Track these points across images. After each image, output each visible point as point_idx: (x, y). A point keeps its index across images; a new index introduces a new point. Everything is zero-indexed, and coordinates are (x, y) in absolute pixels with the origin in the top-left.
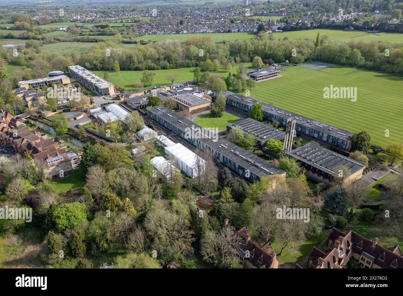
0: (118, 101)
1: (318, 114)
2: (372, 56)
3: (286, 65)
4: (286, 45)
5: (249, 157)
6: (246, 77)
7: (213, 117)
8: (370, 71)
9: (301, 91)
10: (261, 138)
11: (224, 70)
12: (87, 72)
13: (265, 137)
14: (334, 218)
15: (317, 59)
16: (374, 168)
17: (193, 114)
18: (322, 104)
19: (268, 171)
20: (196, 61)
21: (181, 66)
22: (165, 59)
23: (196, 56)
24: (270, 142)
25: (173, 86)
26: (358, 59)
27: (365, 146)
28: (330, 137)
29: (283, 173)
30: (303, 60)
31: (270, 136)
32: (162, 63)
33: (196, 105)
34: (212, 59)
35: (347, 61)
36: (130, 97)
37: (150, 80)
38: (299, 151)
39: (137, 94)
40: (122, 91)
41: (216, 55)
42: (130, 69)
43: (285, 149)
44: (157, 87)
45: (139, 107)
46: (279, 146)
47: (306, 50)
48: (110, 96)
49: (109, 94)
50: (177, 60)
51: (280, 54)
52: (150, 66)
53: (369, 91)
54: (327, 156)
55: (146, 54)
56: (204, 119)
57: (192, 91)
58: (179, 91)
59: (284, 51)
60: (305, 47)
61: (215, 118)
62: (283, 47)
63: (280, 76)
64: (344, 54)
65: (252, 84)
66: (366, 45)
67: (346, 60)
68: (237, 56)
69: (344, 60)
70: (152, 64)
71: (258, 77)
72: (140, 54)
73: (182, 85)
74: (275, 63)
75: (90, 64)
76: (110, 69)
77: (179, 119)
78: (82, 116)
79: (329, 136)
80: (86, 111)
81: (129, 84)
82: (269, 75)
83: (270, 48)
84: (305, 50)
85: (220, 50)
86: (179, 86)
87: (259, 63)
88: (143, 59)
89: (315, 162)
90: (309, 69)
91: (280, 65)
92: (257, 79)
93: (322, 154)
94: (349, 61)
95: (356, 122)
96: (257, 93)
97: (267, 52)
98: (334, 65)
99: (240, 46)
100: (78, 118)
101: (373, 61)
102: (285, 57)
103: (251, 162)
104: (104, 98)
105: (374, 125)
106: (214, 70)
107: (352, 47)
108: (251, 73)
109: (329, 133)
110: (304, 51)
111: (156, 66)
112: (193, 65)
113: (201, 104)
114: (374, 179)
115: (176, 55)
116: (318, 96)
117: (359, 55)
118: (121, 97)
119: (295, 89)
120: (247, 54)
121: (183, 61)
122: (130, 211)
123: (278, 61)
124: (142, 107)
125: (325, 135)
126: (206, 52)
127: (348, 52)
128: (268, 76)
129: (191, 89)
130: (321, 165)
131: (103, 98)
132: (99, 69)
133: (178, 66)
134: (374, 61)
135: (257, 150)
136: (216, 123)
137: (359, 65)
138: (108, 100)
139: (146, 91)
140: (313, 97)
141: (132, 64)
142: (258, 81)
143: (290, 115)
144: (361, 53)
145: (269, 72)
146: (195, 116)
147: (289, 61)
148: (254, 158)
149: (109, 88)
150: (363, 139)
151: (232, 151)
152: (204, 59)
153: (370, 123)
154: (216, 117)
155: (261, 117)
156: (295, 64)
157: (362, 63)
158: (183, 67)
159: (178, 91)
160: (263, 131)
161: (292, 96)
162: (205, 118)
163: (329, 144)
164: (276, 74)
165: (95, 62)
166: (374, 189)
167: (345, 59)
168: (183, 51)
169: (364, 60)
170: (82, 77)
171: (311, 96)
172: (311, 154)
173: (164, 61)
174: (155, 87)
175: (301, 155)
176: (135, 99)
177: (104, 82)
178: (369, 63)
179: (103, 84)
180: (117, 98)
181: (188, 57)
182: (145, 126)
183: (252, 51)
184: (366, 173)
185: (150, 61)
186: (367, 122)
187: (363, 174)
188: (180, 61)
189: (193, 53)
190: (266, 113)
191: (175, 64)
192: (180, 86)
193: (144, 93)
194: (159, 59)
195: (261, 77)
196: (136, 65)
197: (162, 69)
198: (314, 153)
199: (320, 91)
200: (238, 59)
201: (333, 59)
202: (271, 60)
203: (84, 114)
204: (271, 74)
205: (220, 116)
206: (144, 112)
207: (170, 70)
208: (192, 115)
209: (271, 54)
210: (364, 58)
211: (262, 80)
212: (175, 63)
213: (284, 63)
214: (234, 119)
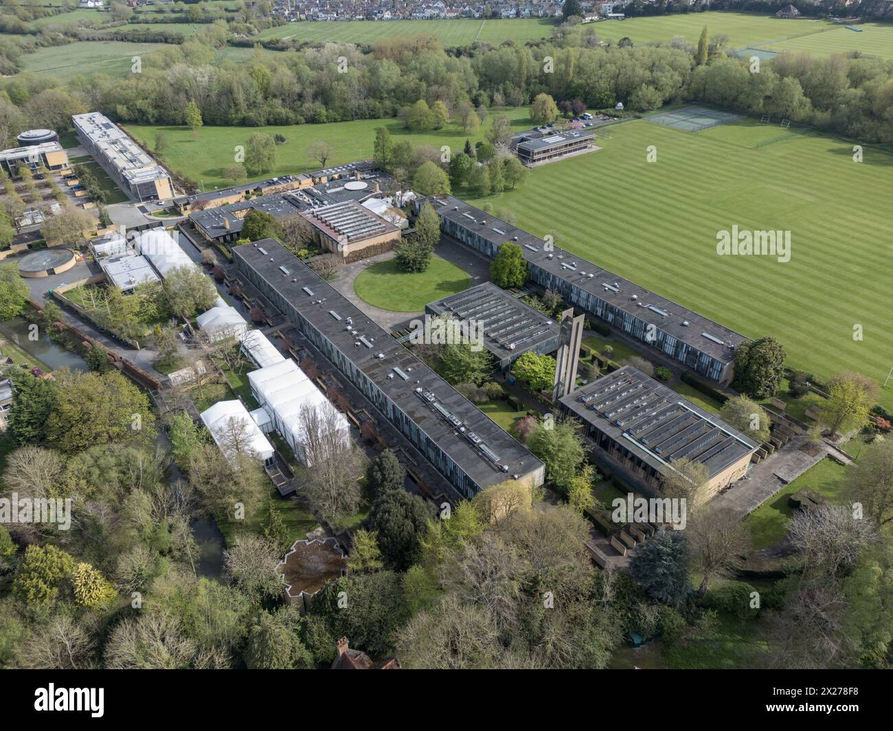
0: (175, 218)
1: (668, 265)
2: (831, 97)
3: (615, 116)
4: (619, 63)
5: (459, 409)
6: (505, 153)
7: (404, 271)
8: (820, 135)
9: (639, 194)
10: (503, 347)
11: (460, 129)
12: (115, 132)
13: (512, 346)
14: (649, 615)
15: (695, 100)
16: (784, 444)
17: (354, 261)
18: (684, 236)
19: (497, 459)
20: (392, 103)
21: (357, 115)
22: (315, 97)
23: (394, 91)
24: (522, 360)
25: (320, 175)
26: (795, 103)
27: (767, 377)
28: (683, 346)
29: (536, 468)
30: (660, 104)
31: (529, 340)
32: (309, 106)
33: (363, 238)
34: (432, 99)
35: (767, 107)
36: (207, 207)
37: (266, 159)
38: (592, 394)
39: (225, 200)
40: (190, 188)
41: (443, 88)
42: (227, 123)
43: (559, 383)
44: (281, 179)
45: (222, 240)
46: (546, 372)
47: (669, 75)
48: (158, 204)
49: (156, 197)
50: (345, 100)
51: (602, 85)
52: (279, 114)
53: (809, 198)
54: (663, 413)
55: (268, 84)
56: (379, 276)
57: (366, 191)
58: (333, 190)
59: (613, 78)
60: (667, 67)
61: (408, 276)
62: (611, 68)
63: (595, 148)
64: (761, 91)
65: (516, 176)
66: (818, 65)
67: (764, 105)
68: (498, 90)
69: (761, 105)
70: (283, 111)
71: (539, 153)
72: (251, 85)
73: (344, 172)
74: (590, 108)
75: (128, 108)
76: (179, 120)
77: (306, 284)
78: (71, 263)
79: (678, 345)
80: (84, 249)
81: (214, 168)
82: (566, 146)
83: (580, 71)
84: (666, 77)
85: (454, 75)
86: (336, 176)
87: (549, 112)
88: (260, 97)
89: (628, 432)
90: (670, 129)
91: (601, 117)
92: (536, 157)
93: (651, 405)
94: (772, 109)
95: (761, 294)
96: (528, 198)
97: (572, 81)
98: (735, 117)
99: (508, 64)
100: (58, 270)
101: (830, 110)
102: (614, 95)
103: (458, 430)
104: (143, 209)
105: (806, 301)
106: (436, 129)
107: (782, 71)
108: (523, 140)
109: (681, 337)
110: (664, 79)
111: (291, 115)
112: (386, 113)
113: (376, 234)
114: (779, 478)
115: (345, 88)
116: (677, 212)
117: (797, 92)
118: (182, 209)
119: (625, 189)
120: (523, 84)
121: (362, 102)
122: (91, 596)
123: (597, 104)
124: (228, 238)
125: (671, 341)
126: (420, 80)
127: (771, 86)
128: (564, 150)
129: (363, 185)
130: (640, 441)
131: (140, 208)
132: (152, 121)
133: (347, 115)
134: (834, 111)
135: (490, 381)
136: (406, 290)
137: (796, 119)
138: (150, 214)
139: (251, 191)
140: (667, 212)
141: (232, 111)
142: (537, 163)
143: (592, 275)
144: (804, 87)
145: (567, 138)
146: (357, 266)
147: (625, 105)
148: (469, 415)
149: (157, 183)
150: (765, 359)
151: (419, 390)
152: (411, 97)
153: (797, 298)
154: (409, 272)
155: (520, 277)
156: (637, 114)
157: (803, 114)
158: (361, 118)
159: (329, 192)
160: (512, 323)
161: (615, 209)
162: (384, 273)
163: (681, 362)
164: (583, 145)
165: (140, 103)
166: (776, 512)
167: (762, 101)
168: (363, 76)
169: (809, 106)
170: (97, 148)
171: (661, 210)
172: (623, 403)
173: (313, 102)
174: (275, 179)
175: (595, 407)
176: (216, 214)
177: (148, 165)
178: (822, 116)
179: (142, 170)
180: (174, 210)
181: (373, 91)
182: (220, 300)
183: (536, 78)
184: (762, 458)
185: (278, 102)
186: (790, 295)
187: (753, 461)
188: (354, 103)
189: (386, 82)
190: (534, 266)
191: (341, 111)
192: (340, 177)
193: (244, 194)
194: (300, 96)
195: (544, 152)
196: (244, 113)
197: (307, 122)
198: (629, 399)
199: (684, 196)
200: (498, 97)
201: (734, 100)
202: (579, 103)
203: (78, 256)
204: (571, 145)
205: (419, 270)
206: (229, 256)
207: (328, 125)
208: (352, 266)
209: (580, 86)
210: (809, 100)
211: (547, 160)
212: (342, 107)
213: (611, 111)
214: (454, 280)
